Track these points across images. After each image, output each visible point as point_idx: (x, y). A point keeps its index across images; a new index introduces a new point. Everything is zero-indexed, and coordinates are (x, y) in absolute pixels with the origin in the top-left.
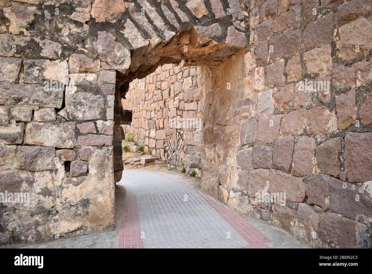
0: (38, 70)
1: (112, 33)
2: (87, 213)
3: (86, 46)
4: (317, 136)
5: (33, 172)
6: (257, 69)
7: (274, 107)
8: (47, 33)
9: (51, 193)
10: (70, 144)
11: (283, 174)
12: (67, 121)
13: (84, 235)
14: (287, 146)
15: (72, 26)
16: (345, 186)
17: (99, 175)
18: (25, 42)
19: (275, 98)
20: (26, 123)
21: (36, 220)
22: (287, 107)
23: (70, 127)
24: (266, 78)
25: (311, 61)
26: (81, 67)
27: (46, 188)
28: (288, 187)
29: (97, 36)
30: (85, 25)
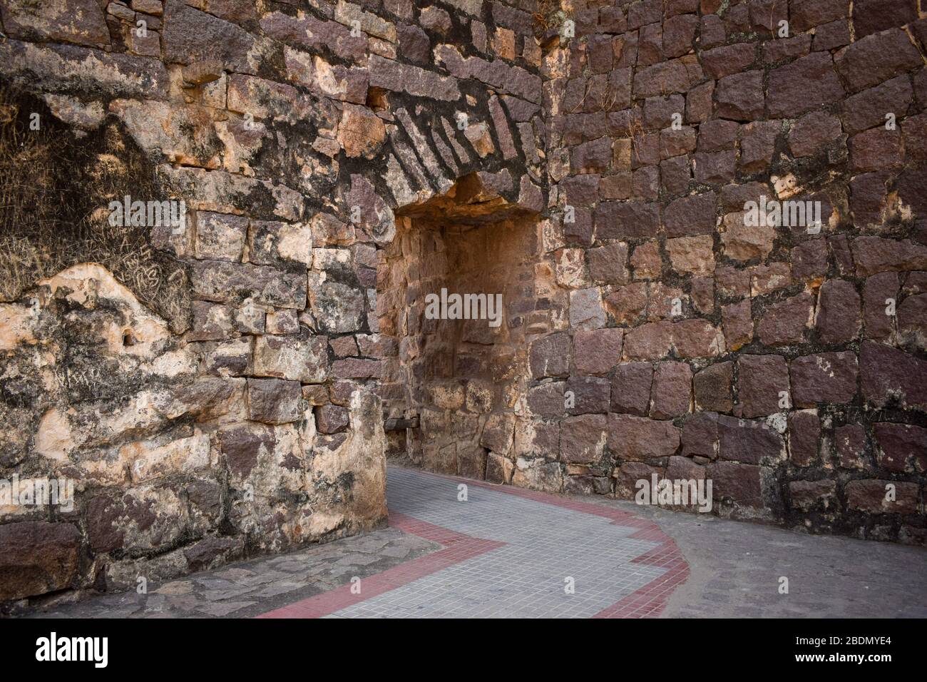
0: (271, 239)
1: (369, 177)
2: (351, 497)
3: (337, 200)
4: (693, 360)
5: (271, 426)
6: (566, 251)
7: (605, 315)
8: (283, 174)
9: (298, 463)
10: (321, 375)
11: (635, 418)
12: (315, 333)
13: (348, 536)
14: (640, 376)
15: (316, 162)
16: (742, 424)
17: (366, 430)
18: (249, 188)
19: (609, 302)
20: (255, 336)
21: (279, 512)
22: (635, 317)
23: (320, 345)
24: (587, 267)
25: (679, 253)
26: (330, 238)
27: (291, 454)
28: (647, 437)
29: (350, 183)
30: (334, 162)
